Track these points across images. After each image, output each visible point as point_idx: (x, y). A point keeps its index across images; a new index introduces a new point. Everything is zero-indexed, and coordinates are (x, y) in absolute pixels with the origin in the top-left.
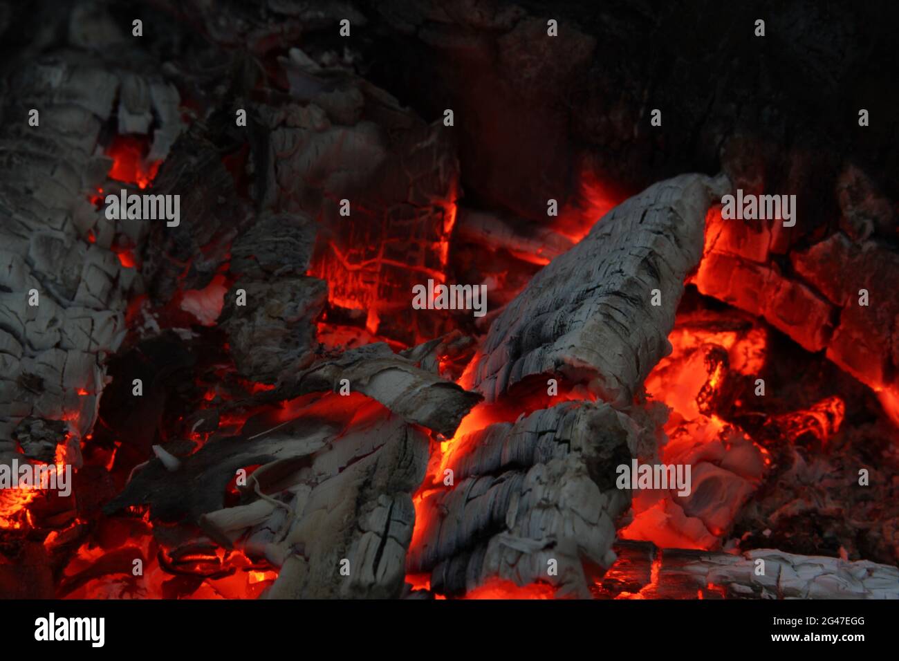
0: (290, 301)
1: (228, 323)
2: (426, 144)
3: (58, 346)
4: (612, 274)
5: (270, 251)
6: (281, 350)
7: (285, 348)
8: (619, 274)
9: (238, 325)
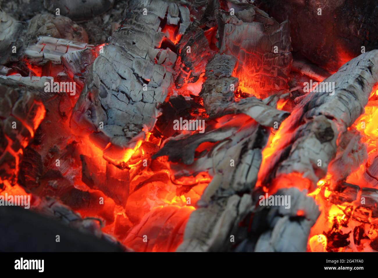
0: (225, 86)
1: (203, 95)
2: (278, 31)
3: (142, 101)
4: (344, 83)
5: (218, 68)
6: (221, 104)
7: (223, 103)
8: (347, 83)
9: (206, 96)
